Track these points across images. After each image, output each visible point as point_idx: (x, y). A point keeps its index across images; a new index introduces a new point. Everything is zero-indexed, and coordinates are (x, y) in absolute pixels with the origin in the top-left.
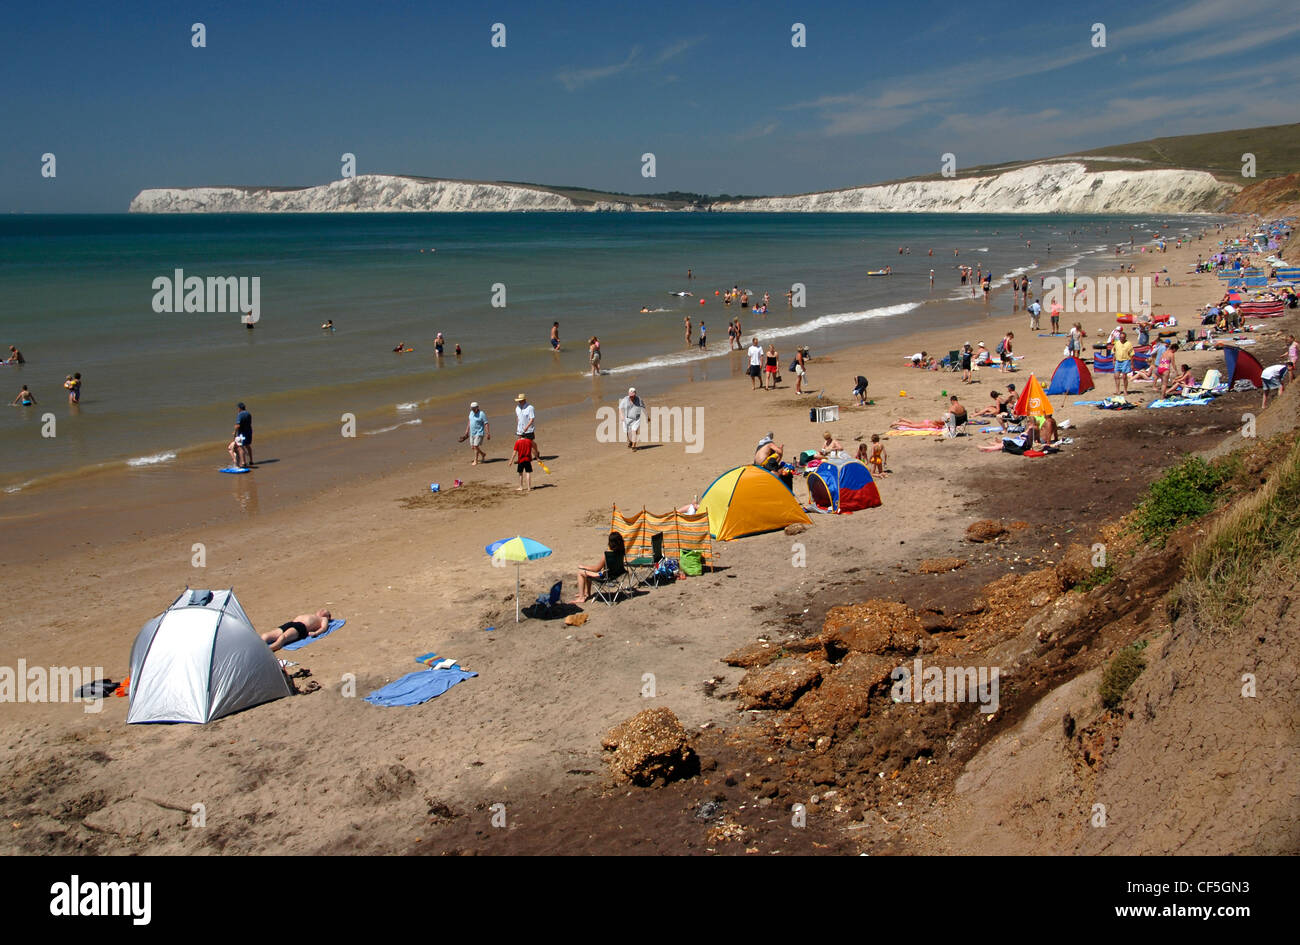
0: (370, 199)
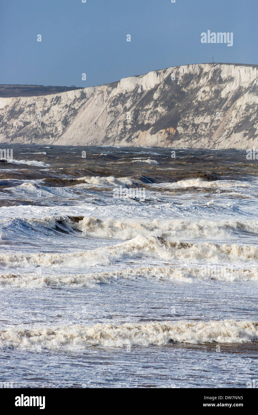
0: (208, 119)
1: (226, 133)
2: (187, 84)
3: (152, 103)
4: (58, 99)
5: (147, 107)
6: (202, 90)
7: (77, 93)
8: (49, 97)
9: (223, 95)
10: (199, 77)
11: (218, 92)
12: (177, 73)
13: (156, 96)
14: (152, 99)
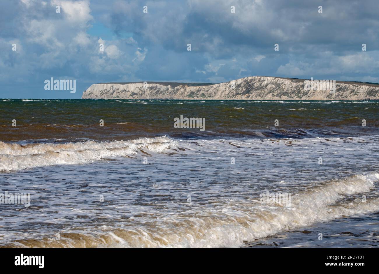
0: (258, 91)
1: (264, 95)
2: (251, 82)
3: (241, 87)
4: (212, 87)
5: (239, 89)
6: (256, 83)
7: (218, 85)
8: (209, 86)
9: (262, 85)
10: (254, 80)
11: (260, 84)
12: (248, 79)
13: (242, 85)
14: (241, 86)
